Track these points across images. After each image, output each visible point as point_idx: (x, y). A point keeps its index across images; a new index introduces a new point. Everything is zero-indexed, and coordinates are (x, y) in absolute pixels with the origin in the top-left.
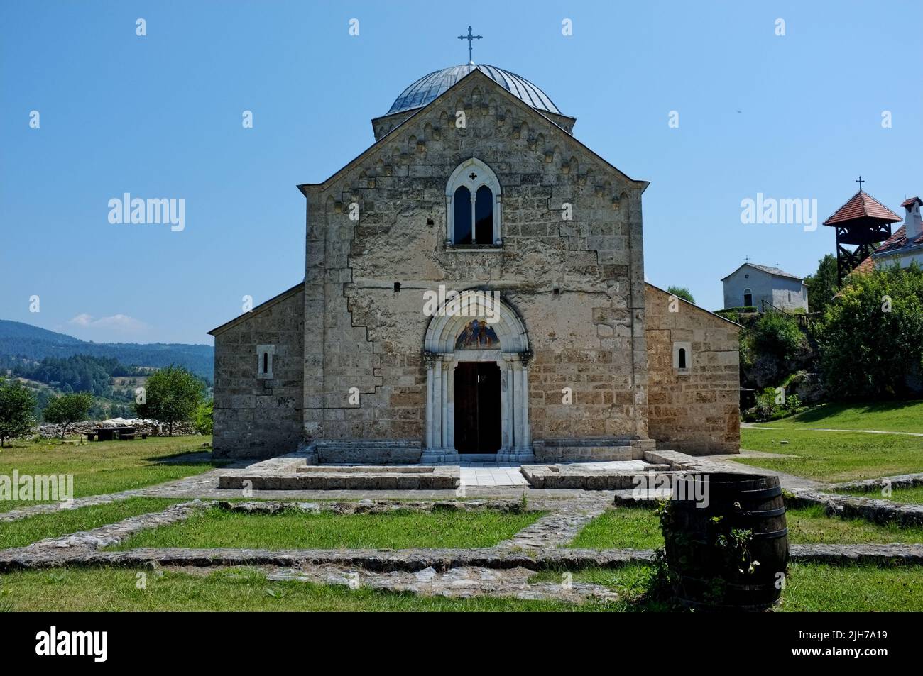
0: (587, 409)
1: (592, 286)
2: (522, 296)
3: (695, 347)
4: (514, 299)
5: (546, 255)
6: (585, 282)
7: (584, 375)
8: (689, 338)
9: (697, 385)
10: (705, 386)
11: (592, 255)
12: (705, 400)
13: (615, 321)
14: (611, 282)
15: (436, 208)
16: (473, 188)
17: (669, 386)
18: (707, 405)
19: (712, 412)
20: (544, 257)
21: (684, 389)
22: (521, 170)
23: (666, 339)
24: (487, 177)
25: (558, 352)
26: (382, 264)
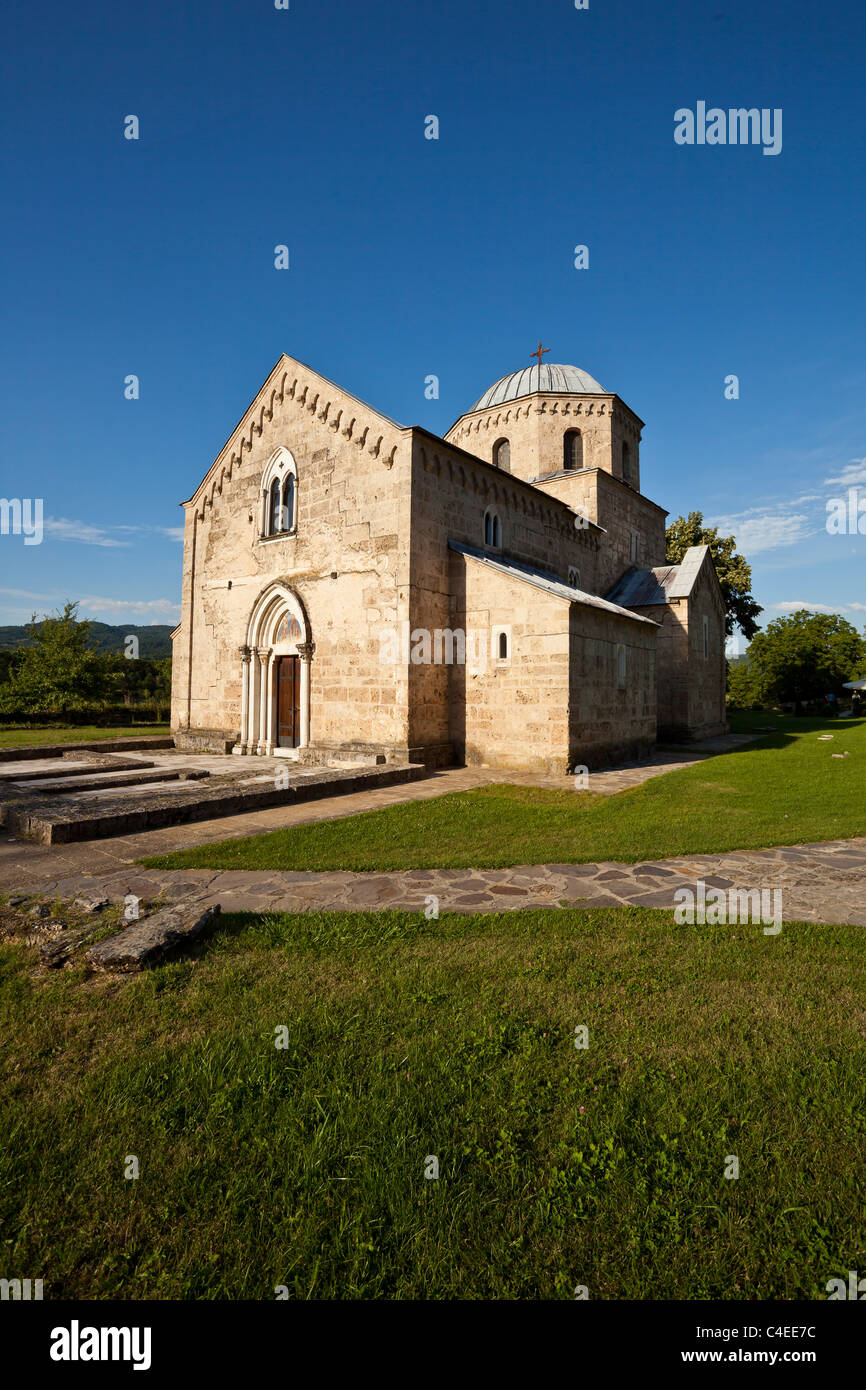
0: (357, 708)
1: (364, 564)
2: (307, 583)
3: (517, 630)
4: (301, 588)
5: (328, 536)
6: (357, 561)
7: (355, 667)
8: (509, 619)
9: (516, 681)
10: (527, 683)
11: (366, 527)
12: (524, 700)
13: (383, 604)
14: (381, 557)
15: (254, 504)
16: (282, 476)
17: (485, 682)
18: (528, 707)
19: (534, 717)
20: (326, 538)
21: (501, 684)
22: (314, 448)
23: (484, 622)
24: (290, 466)
25: (334, 643)
26: (221, 566)
